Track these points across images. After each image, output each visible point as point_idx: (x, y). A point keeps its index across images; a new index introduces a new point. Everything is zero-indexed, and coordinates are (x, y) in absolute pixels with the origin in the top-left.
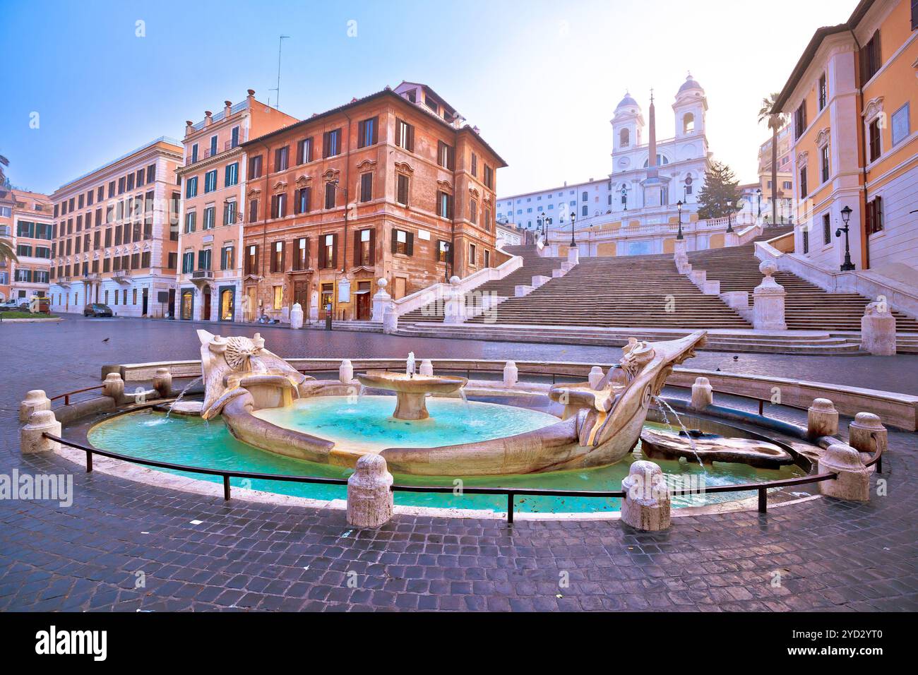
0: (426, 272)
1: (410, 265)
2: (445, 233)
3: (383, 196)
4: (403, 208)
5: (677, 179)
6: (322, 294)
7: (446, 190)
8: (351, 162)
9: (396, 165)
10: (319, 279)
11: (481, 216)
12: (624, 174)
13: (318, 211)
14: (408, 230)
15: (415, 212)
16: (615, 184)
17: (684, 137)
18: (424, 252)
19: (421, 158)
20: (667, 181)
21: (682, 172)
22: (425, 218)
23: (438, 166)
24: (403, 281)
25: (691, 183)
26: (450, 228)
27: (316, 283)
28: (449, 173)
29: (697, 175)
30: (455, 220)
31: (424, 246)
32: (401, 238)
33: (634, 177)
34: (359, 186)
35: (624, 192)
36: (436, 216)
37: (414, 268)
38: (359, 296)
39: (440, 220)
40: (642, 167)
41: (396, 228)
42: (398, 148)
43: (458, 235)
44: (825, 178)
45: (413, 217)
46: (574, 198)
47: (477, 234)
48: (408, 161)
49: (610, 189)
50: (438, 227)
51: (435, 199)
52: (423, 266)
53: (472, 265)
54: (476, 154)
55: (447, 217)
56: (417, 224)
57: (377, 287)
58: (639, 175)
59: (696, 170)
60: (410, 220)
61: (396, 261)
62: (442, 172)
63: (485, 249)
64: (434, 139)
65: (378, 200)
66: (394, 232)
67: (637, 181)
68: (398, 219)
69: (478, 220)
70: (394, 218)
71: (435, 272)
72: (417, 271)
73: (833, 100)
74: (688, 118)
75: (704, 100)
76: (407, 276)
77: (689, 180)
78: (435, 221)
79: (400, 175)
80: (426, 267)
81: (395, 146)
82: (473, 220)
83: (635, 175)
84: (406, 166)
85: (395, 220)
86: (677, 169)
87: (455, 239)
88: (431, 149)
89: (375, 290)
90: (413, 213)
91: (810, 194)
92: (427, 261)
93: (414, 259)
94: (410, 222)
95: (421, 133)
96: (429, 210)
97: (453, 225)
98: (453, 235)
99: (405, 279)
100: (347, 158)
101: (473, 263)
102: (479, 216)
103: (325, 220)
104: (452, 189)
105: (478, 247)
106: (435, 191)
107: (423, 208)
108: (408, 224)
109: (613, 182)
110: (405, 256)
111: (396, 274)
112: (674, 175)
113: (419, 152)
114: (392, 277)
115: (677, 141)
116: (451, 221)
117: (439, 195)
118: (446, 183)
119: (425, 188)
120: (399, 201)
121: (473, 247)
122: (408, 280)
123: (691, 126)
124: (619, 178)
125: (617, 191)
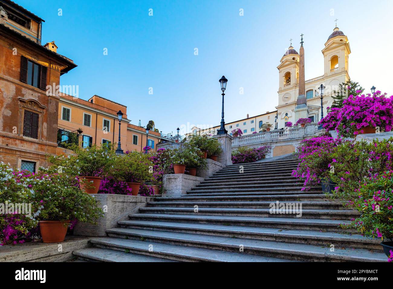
12: (287, 105)
16: (280, 113)
17: (331, 74)
20: (318, 108)
35: (286, 119)
46: (253, 125)
49: (277, 117)
75: (347, 45)
109: (278, 112)
115: (324, 78)
124: (283, 109)
125: (282, 119)
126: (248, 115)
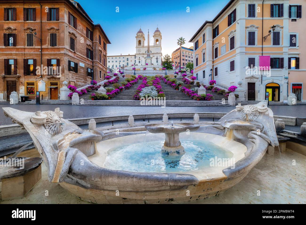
0: (83, 80)
1: (76, 76)
2: (90, 65)
3: (63, 45)
4: (73, 52)
5: (154, 58)
6: (27, 88)
7: (90, 48)
8: (43, 26)
9: (69, 33)
10: (25, 80)
11: (103, 60)
12: (140, 54)
13: (22, 47)
14: (75, 62)
15: (78, 55)
17: (156, 46)
18: (82, 72)
19: (80, 33)
20: (152, 58)
21: (155, 56)
22: (82, 58)
23: (87, 38)
24: (74, 83)
26: (92, 63)
27: (23, 82)
28: (91, 42)
29: (159, 57)
30: (94, 60)
31: (82, 69)
32: (72, 65)
33: (142, 55)
34: (49, 39)
35: (139, 60)
36: (86, 58)
37: (78, 78)
38: (51, 89)
39: (88, 60)
40: (145, 53)
41: (70, 60)
42: (70, 25)
43: (95, 67)
44: (204, 61)
45: (77, 56)
46: (124, 59)
47: (102, 67)
48: (74, 32)
49: (135, 58)
50: (87, 62)
51: (86, 51)
52: (82, 77)
53: (100, 78)
54: (101, 36)
55: (91, 59)
56: (79, 60)
57: (62, 85)
58: (144, 55)
60: (76, 58)
61: (70, 74)
62: (88, 40)
63: (104, 73)
64: (84, 26)
65: (61, 47)
66: (69, 62)
67: (143, 57)
68: (71, 57)
69: (102, 62)
70: (69, 56)
71: (86, 80)
72: (79, 79)
73: (207, 41)
74: (157, 40)
75: (161, 36)
76: (75, 81)
77: (157, 58)
78: (86, 60)
79: (71, 38)
80: (83, 78)
81: (68, 24)
82: (100, 62)
84: (73, 34)
85: (69, 57)
87: (94, 68)
88: (84, 30)
89: (60, 86)
90: (77, 55)
91: (199, 65)
92: (83, 76)
93: (78, 74)
94: (76, 59)
95: (80, 22)
96: (83, 55)
97: (93, 62)
98: (93, 66)
99: (75, 82)
100: (40, 24)
101: (101, 78)
102: (102, 61)
103: (27, 52)
104: (92, 48)
105: (102, 72)
106: (86, 48)
107: (81, 54)
108: (75, 59)
110: (75, 72)
111: (70, 80)
112: (153, 56)
113: (79, 30)
114: (69, 81)
115: (154, 47)
116: (92, 61)
117: (87, 49)
118: (90, 45)
119: (82, 46)
120: (71, 49)
121: (100, 72)
122: (76, 83)
123: (158, 43)
124: (138, 55)
125: (137, 59)
126: (121, 54)
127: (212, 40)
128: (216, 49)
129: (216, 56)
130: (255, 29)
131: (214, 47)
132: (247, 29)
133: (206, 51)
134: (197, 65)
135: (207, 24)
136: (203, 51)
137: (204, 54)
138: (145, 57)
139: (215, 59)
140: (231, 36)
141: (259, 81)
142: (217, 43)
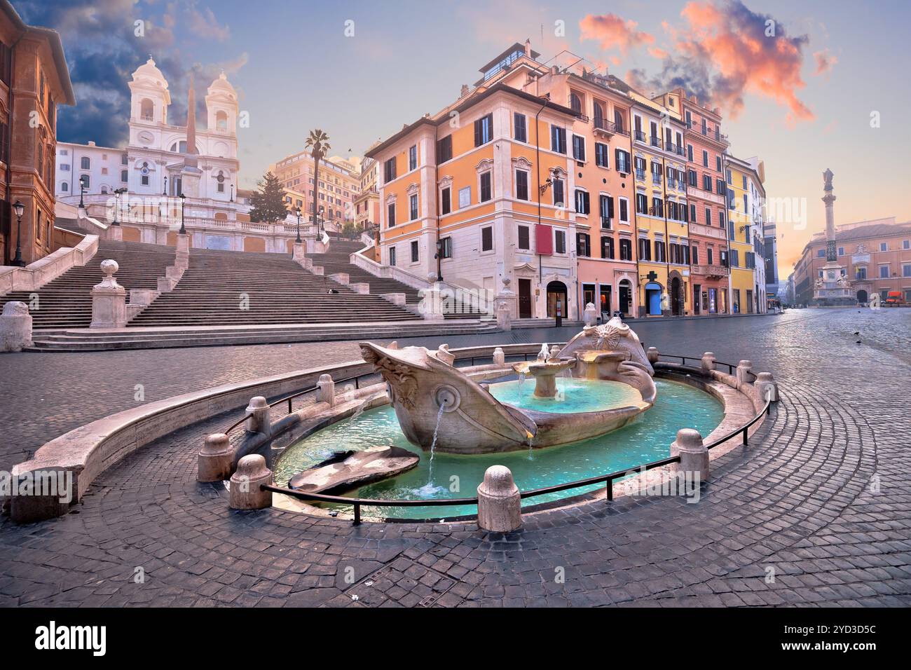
5: (209, 173)
16: (133, 159)
17: (217, 133)
21: (214, 168)
25: (223, 181)
28: (3, 88)
30: (14, 166)
33: (159, 158)
40: (169, 150)
44: (414, 216)
46: (66, 160)
49: (126, 162)
53: (39, 241)
54: (43, 74)
58: (165, 157)
59: (228, 170)
67: (162, 163)
73: (423, 167)
74: (221, 116)
77: (220, 178)
83: (160, 156)
86: (209, 164)
91: (397, 225)
97: (7, 173)
98: (10, 190)
101: (39, 237)
104: (8, 115)
105: (42, 214)
109: (130, 155)
112: (206, 168)
115: (209, 135)
116: (6, 167)
121: (39, 213)
123: (223, 124)
124: (139, 154)
125: (136, 168)
127: (435, 166)
128: (446, 193)
129: (447, 210)
130: (527, 168)
131: (442, 185)
132: (515, 165)
133: (420, 190)
134: (392, 223)
135: (424, 126)
136: (412, 191)
137: (414, 197)
138: (168, 165)
139: (442, 216)
140: (481, 171)
141: (537, 276)
142: (448, 176)
